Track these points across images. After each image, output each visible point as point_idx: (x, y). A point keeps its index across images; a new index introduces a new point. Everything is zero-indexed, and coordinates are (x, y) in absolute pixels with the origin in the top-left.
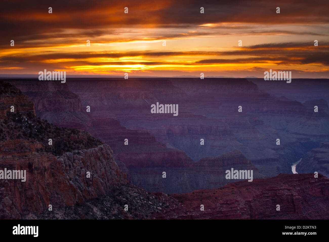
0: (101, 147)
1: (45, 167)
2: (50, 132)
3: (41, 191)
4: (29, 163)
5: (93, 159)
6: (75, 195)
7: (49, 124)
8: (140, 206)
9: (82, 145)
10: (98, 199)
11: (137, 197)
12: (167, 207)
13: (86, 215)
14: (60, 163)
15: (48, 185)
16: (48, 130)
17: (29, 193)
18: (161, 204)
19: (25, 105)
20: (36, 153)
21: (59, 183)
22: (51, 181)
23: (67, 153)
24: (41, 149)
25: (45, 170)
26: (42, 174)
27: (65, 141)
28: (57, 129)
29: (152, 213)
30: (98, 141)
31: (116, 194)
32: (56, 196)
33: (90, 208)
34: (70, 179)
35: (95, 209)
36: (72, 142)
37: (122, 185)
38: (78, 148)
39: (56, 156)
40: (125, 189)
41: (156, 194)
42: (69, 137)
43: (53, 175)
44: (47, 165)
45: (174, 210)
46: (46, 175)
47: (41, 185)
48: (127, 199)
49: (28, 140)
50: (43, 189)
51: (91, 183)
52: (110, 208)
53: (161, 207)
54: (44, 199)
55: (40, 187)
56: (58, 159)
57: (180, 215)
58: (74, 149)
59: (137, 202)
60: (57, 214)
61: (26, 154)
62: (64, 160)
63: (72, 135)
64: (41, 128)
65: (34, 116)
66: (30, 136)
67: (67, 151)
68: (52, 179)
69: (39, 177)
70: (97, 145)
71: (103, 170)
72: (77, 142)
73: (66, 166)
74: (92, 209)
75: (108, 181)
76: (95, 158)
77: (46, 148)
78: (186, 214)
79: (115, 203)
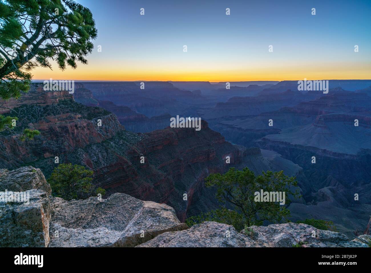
0: (111, 115)
1: (84, 126)
2: (84, 109)
3: (83, 137)
4: (75, 125)
5: (107, 120)
6: (101, 138)
7: (82, 105)
8: (132, 139)
9: (101, 114)
10: (112, 138)
11: (130, 136)
12: (144, 138)
13: (108, 146)
14: (92, 123)
15: (87, 134)
16: (83, 108)
17: (78, 139)
18: (141, 138)
19: (67, 96)
20: (78, 120)
21: (92, 132)
22: (88, 132)
23: (95, 119)
24: (81, 117)
25: (84, 127)
26: (83, 129)
27: (92, 113)
28: (87, 107)
29: (137, 142)
30: (109, 112)
31: (120, 135)
32: (92, 139)
33: (109, 142)
34: (98, 131)
35: (112, 143)
36: (96, 113)
37: (123, 131)
38: (100, 116)
39: (89, 120)
40: (124, 132)
41: (138, 134)
42: (94, 111)
43: (89, 129)
44: (85, 125)
45: (147, 140)
46: (85, 130)
47: (83, 135)
48: (126, 137)
49: (73, 113)
50: (85, 136)
51: (108, 131)
52: (119, 141)
53: (141, 139)
54: (85, 141)
55: (83, 136)
56: (91, 122)
57: (150, 141)
58: (98, 116)
59: (130, 138)
60: (94, 147)
61: (73, 120)
62: (94, 122)
63: (96, 110)
64: (79, 107)
65: (74, 101)
66: (74, 112)
67: (94, 118)
68: (89, 131)
69: (81, 131)
70: (109, 114)
71: (113, 125)
72: (99, 113)
73: (95, 125)
74: (110, 143)
75: (116, 129)
76: (109, 120)
77: (83, 117)
78: (152, 140)
79: (121, 139)
